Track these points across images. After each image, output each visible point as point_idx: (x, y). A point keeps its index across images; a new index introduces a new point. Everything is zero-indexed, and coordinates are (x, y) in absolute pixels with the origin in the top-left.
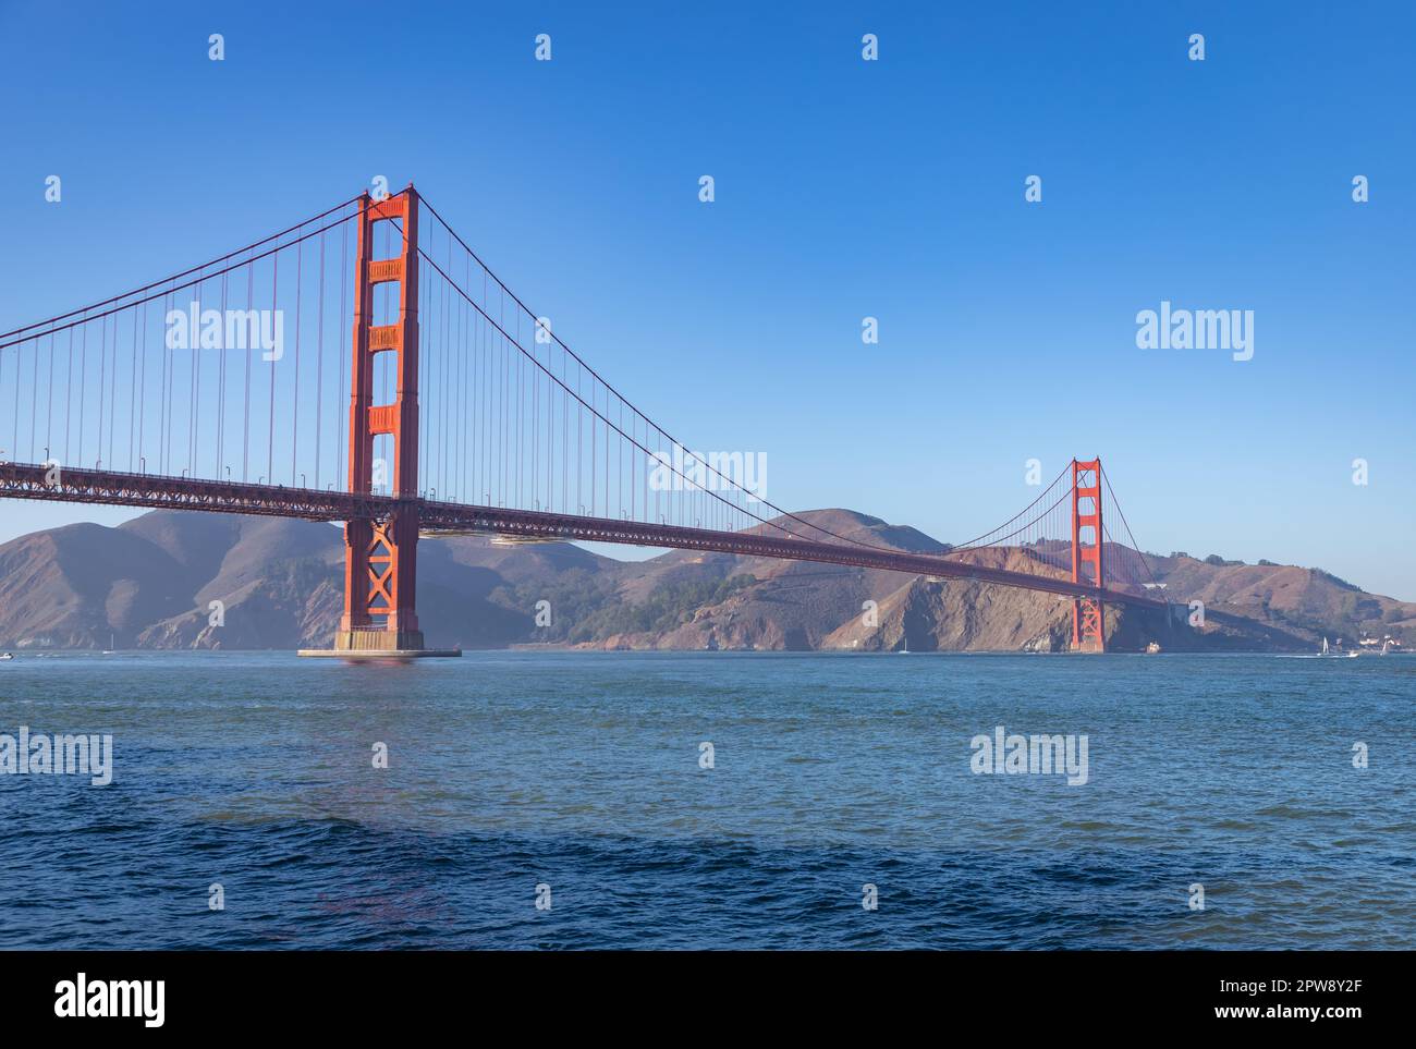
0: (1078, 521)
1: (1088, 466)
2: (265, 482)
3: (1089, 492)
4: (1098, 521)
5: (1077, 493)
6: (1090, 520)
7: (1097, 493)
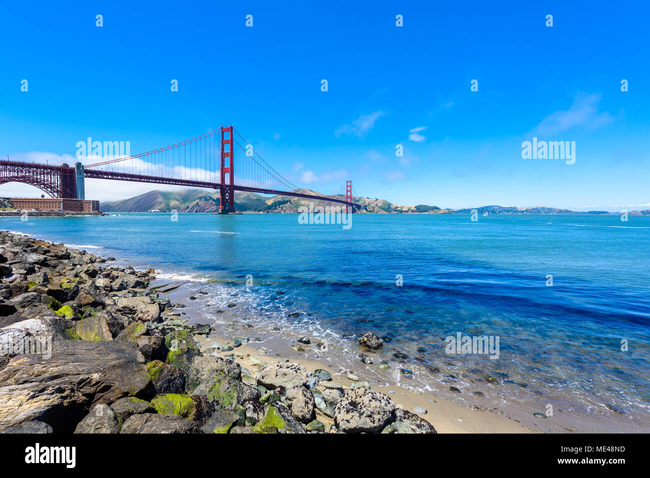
0: (347, 191)
1: (349, 182)
2: (205, 181)
3: (349, 186)
4: (350, 191)
5: (347, 186)
7: (351, 186)
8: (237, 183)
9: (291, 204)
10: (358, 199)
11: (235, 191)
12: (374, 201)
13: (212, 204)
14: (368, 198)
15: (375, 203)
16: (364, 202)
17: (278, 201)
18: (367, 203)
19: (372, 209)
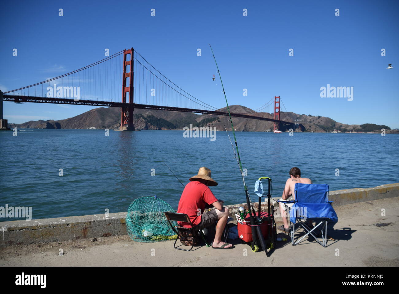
0: (276, 108)
1: (277, 97)
4: (279, 108)
5: (276, 103)
6: (277, 108)
7: (279, 102)
8: (136, 101)
9: (219, 121)
10: (298, 116)
11: (134, 109)
12: (317, 119)
13: (142, 121)
14: (310, 116)
15: (318, 120)
16: (306, 120)
17: (206, 119)
18: (309, 120)
19: (308, 127)
